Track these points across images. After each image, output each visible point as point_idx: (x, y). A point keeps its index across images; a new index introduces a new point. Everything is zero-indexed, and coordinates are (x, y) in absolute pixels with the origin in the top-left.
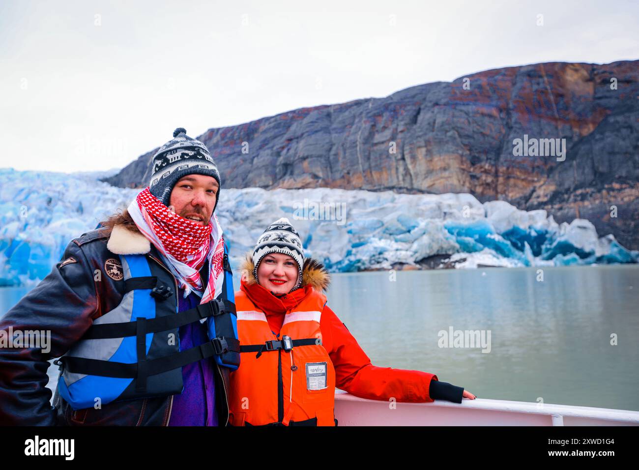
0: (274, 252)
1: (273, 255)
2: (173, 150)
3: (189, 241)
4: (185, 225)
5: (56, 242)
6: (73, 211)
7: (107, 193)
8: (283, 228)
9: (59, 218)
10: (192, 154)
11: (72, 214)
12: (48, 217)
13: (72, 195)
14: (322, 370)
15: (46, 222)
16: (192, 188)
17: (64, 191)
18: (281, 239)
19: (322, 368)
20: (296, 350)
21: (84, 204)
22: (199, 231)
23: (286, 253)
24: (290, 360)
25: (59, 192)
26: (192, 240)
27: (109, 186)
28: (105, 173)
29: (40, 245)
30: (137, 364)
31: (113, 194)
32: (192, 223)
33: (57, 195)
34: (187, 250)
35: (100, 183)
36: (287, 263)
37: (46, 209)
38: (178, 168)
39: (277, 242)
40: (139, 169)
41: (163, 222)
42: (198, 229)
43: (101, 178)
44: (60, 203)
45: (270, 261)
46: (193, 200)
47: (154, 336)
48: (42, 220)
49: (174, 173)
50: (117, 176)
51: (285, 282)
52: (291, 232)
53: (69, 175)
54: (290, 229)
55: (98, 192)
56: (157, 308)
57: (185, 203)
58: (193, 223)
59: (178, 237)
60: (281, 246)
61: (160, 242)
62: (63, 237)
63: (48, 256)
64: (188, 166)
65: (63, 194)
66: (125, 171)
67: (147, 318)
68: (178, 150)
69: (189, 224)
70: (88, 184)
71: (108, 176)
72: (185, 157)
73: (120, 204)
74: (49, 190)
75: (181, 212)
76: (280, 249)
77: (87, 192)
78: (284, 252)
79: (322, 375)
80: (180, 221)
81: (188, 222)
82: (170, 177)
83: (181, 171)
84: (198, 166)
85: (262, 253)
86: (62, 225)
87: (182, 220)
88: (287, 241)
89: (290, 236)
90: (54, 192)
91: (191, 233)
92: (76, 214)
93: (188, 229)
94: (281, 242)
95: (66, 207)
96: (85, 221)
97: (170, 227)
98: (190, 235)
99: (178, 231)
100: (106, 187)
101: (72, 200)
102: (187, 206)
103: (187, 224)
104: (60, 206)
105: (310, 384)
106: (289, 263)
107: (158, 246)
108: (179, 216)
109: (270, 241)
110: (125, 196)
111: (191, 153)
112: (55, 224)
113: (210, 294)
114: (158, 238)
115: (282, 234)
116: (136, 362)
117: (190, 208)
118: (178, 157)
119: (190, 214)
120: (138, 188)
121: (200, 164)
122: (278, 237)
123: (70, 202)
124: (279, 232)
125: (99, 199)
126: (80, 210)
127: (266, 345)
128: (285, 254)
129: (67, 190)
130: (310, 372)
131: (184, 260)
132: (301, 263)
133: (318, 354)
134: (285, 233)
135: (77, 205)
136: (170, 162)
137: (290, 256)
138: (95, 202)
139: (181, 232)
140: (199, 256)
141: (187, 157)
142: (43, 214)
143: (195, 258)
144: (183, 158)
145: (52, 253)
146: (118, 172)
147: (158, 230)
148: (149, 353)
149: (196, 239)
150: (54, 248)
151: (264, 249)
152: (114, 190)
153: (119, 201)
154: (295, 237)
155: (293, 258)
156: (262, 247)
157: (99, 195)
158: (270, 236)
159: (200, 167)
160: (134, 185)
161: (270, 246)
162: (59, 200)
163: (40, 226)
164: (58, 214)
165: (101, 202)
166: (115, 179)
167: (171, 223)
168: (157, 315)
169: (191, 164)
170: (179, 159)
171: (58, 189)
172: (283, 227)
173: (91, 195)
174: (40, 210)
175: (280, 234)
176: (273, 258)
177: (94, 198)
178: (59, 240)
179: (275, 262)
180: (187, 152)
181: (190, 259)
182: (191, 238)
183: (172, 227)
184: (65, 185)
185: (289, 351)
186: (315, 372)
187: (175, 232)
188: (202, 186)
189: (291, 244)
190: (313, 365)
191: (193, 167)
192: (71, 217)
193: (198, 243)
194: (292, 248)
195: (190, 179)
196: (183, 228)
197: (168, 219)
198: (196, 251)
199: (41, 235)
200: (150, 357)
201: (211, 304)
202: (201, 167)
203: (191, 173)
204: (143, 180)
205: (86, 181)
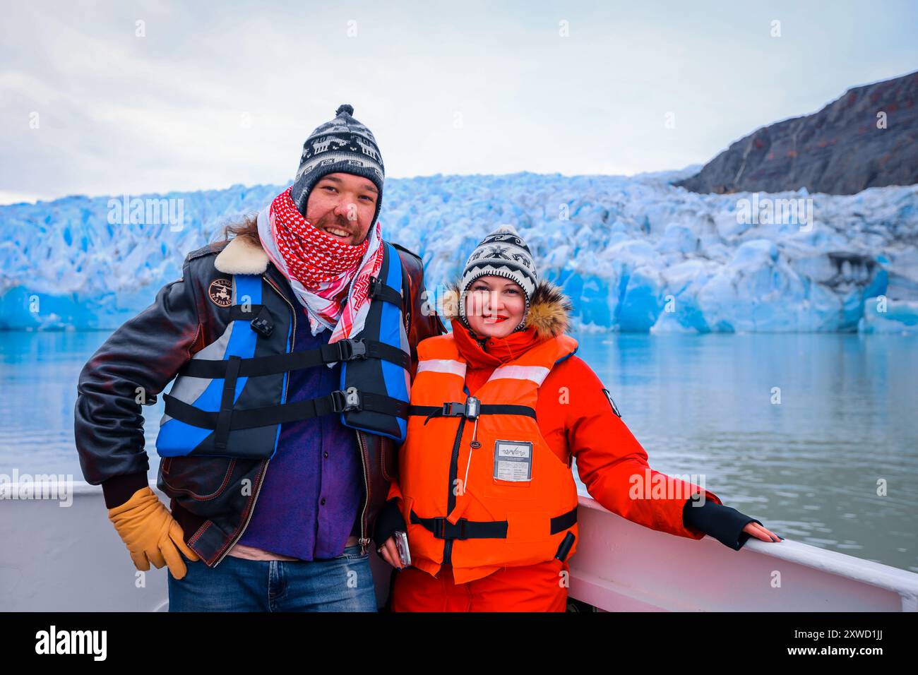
0: (487, 275)
1: (486, 279)
2: (323, 136)
3: (326, 262)
4: (320, 240)
5: (615, 273)
6: (636, 229)
7: (684, 202)
8: (502, 239)
9: (619, 239)
10: (343, 145)
11: (635, 233)
12: (604, 238)
13: (634, 207)
14: (524, 453)
15: (601, 246)
16: (337, 191)
17: (625, 203)
18: (497, 256)
19: (525, 451)
20: (486, 419)
21: (652, 219)
22: (340, 251)
23: (504, 275)
24: (472, 431)
25: (617, 203)
26: (330, 262)
27: (686, 191)
28: (680, 172)
29: (595, 278)
30: (217, 413)
31: (693, 203)
32: (329, 239)
33: (615, 206)
34: (317, 276)
35: (672, 187)
36: (507, 291)
37: (602, 227)
38: (321, 162)
39: (491, 259)
40: (730, 164)
41: (295, 235)
42: (338, 248)
43: (674, 181)
44: (619, 218)
45: (482, 288)
46: (336, 207)
47: (247, 381)
48: (596, 243)
49: (316, 168)
50: (697, 176)
51: (506, 318)
52: (515, 244)
53: (630, 179)
54: (512, 241)
55: (670, 201)
56: (258, 346)
57: (326, 210)
58: (331, 239)
59: (311, 255)
60: (497, 265)
61: (284, 262)
62: (624, 265)
63: (604, 291)
64: (333, 160)
65: (623, 206)
66: (709, 168)
67: (243, 358)
68: (328, 137)
69: (326, 240)
70: (656, 191)
71: (683, 177)
72: (334, 147)
73: (703, 217)
74: (605, 201)
75: (319, 222)
76: (495, 270)
77: (655, 202)
78: (501, 274)
79: (522, 461)
80: (314, 235)
81: (325, 236)
82: (311, 173)
83: (323, 167)
84: (347, 161)
85: (471, 276)
86: (623, 249)
87: (317, 233)
88: (506, 257)
89: (512, 250)
90: (612, 202)
91: (329, 252)
92: (641, 233)
93: (324, 247)
94: (497, 260)
95: (628, 224)
96: (653, 243)
97: (303, 242)
98: (327, 255)
99: (313, 248)
100: (682, 193)
101: (635, 214)
102: (329, 215)
103: (323, 238)
104: (619, 223)
105: (499, 471)
106: (512, 291)
107: (281, 268)
108: (313, 227)
109: (481, 259)
110: (710, 205)
111: (342, 143)
112: (614, 248)
113: (343, 329)
114: (281, 257)
115: (499, 247)
116: (218, 410)
117: (333, 218)
118: (325, 147)
119: (330, 225)
120: (730, 193)
121: (351, 159)
122: (492, 252)
123: (632, 216)
124: (494, 245)
125: (672, 211)
126: (646, 227)
127: (442, 408)
128: (502, 277)
129: (628, 201)
130: (501, 454)
131: (316, 288)
132: (529, 289)
133: (520, 429)
134: (503, 246)
135: (642, 221)
136: (315, 153)
137: (511, 279)
138: (666, 215)
139: (316, 248)
140: (337, 284)
141: (336, 148)
142: (597, 235)
143: (331, 286)
144: (330, 150)
145: (610, 288)
146: (698, 171)
147: (282, 245)
148: (239, 401)
149: (337, 261)
150: (613, 281)
151: (472, 272)
152: (693, 197)
153: (701, 213)
154: (520, 251)
155: (516, 283)
156: (470, 269)
157: (672, 205)
158: (482, 252)
159: (350, 163)
160: (722, 189)
161: (481, 266)
162: (618, 213)
163: (594, 251)
164: (617, 234)
165: (675, 215)
166: (694, 181)
167: (303, 237)
168: (255, 356)
169: (338, 158)
170: (326, 149)
171: (616, 199)
172: (502, 237)
173: (660, 204)
174: (594, 229)
175: (496, 248)
176: (486, 283)
177: (664, 209)
178: (619, 270)
179: (488, 288)
180: (337, 140)
181: (323, 287)
182: (329, 259)
183: (305, 242)
184: (625, 194)
185: (472, 419)
186: (510, 455)
187: (308, 248)
188: (351, 190)
189: (513, 262)
190: (508, 443)
191: (340, 163)
192: (634, 238)
193: (340, 266)
194: (514, 268)
195: (334, 179)
196: (317, 244)
197: (301, 230)
198: (333, 278)
199: (596, 264)
200: (238, 407)
201: (345, 345)
202: (352, 163)
203: (335, 171)
204: (737, 179)
205: (653, 186)
